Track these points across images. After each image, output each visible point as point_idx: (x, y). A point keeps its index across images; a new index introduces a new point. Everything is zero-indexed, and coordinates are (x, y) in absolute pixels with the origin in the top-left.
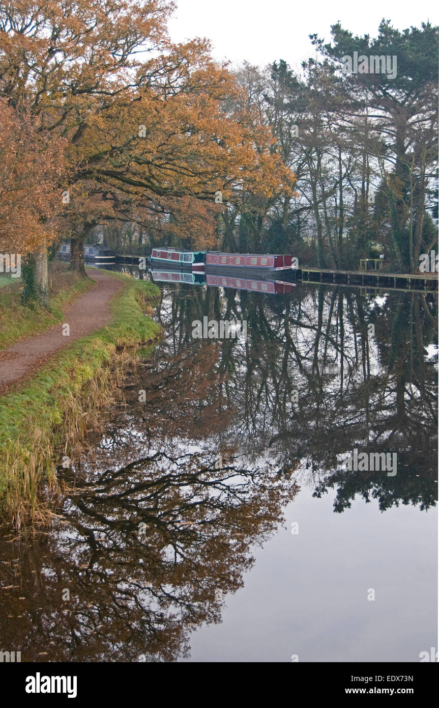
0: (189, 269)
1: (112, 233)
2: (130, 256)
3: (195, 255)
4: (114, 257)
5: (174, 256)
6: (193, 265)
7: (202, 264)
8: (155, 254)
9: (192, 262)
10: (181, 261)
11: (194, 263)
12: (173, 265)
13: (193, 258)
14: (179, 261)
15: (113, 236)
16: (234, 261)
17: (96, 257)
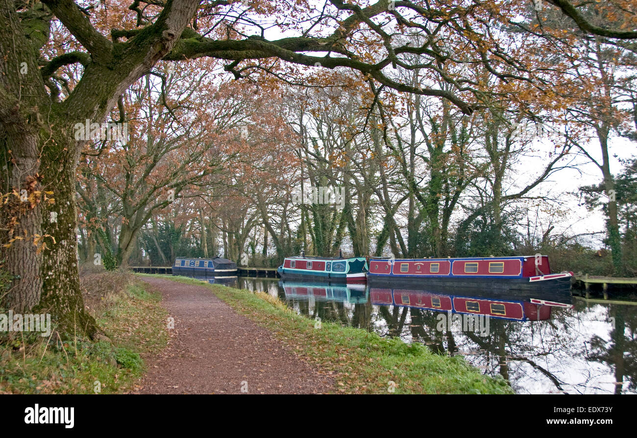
0: (343, 281)
1: (233, 246)
2: (254, 269)
3: (350, 263)
4: (236, 270)
5: (316, 266)
6: (348, 276)
7: (362, 275)
8: (288, 264)
9: (346, 272)
10: (328, 272)
11: (349, 273)
12: (316, 277)
13: (348, 268)
14: (325, 271)
15: (235, 249)
16: (426, 267)
17: (216, 271)
